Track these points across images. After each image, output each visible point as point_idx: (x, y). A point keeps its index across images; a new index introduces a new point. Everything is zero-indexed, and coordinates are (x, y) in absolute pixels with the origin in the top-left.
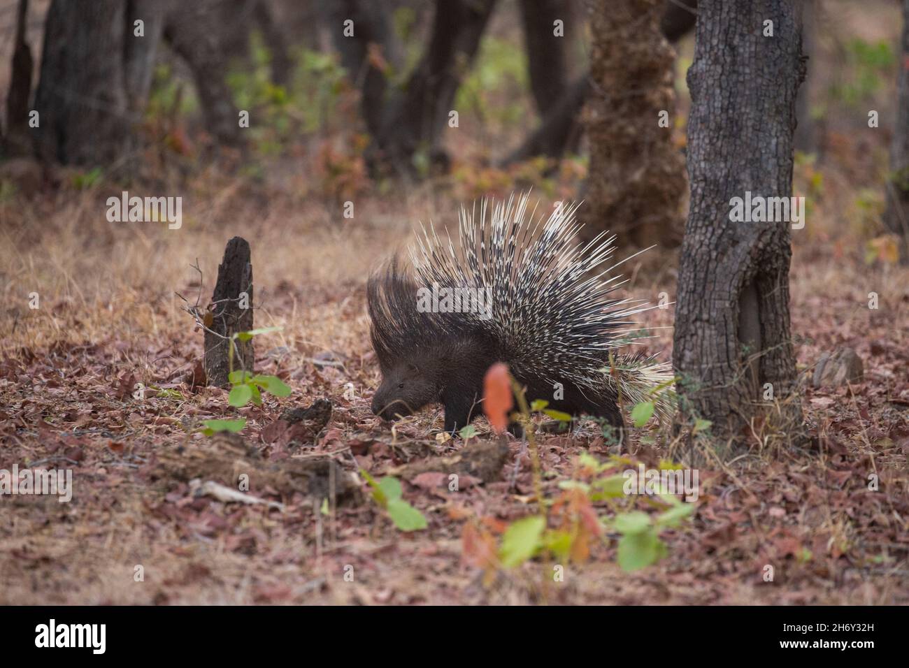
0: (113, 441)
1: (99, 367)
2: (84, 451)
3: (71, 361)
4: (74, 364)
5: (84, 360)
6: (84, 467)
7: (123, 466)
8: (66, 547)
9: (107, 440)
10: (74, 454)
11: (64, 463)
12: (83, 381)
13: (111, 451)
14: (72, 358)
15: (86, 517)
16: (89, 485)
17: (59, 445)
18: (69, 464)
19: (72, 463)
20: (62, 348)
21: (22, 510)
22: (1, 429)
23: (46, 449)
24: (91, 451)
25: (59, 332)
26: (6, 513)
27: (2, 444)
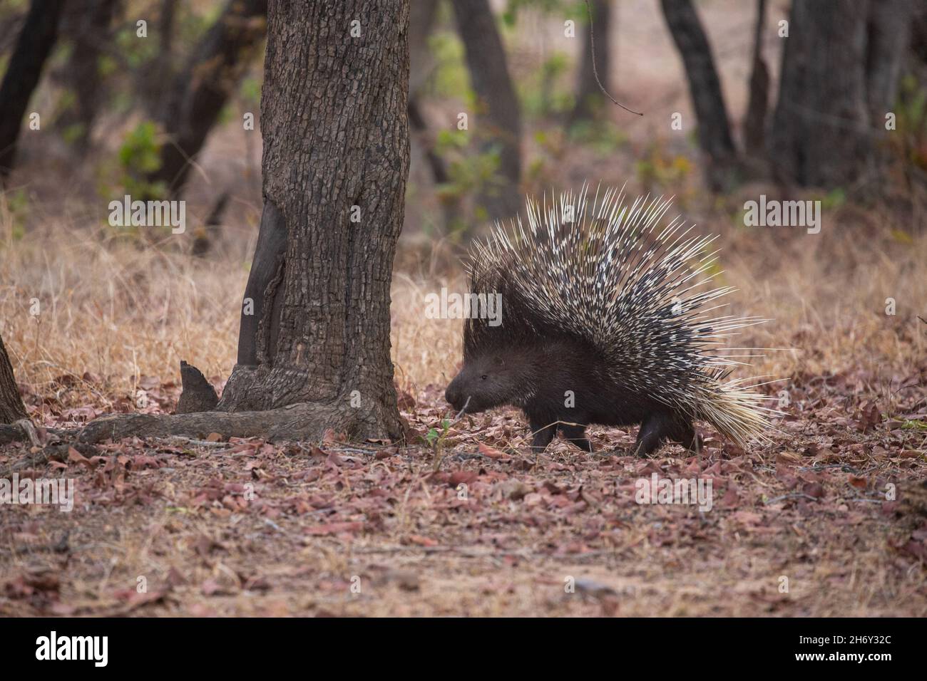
0: (854, 476)
1: (840, 398)
2: (825, 487)
3: (810, 393)
4: (813, 396)
5: (824, 391)
6: (824, 504)
7: (865, 502)
8: (807, 588)
9: (849, 475)
10: (813, 490)
11: (802, 500)
12: (823, 413)
13: (852, 487)
14: (811, 390)
15: (827, 557)
16: (830, 523)
17: (797, 481)
18: (809, 501)
19: (811, 500)
20: (801, 380)
21: (759, 550)
22: (737, 465)
23: (784, 485)
24: (832, 486)
25: (797, 363)
26: (743, 553)
27: (737, 481)
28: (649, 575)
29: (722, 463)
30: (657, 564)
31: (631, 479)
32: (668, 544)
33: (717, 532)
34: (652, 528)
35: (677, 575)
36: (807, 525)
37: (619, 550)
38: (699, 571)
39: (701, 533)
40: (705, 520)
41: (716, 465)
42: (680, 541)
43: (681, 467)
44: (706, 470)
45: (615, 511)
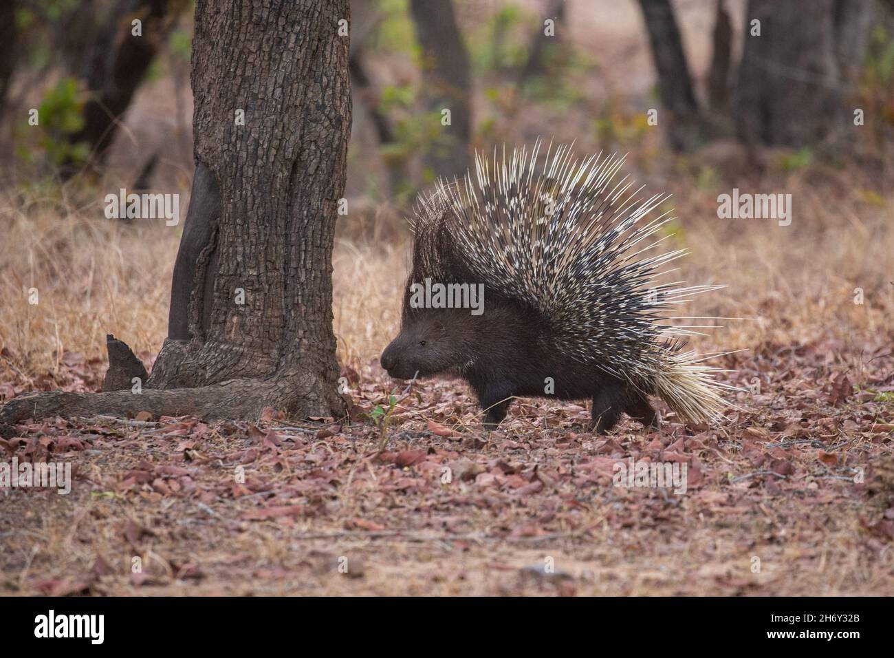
0: (824, 452)
1: (809, 370)
2: (793, 464)
3: (778, 364)
4: (781, 367)
5: (792, 362)
6: (793, 482)
7: (836, 479)
8: (775, 571)
9: (819, 451)
10: (781, 467)
11: (770, 478)
12: (791, 385)
13: (823, 463)
14: (779, 361)
15: (796, 538)
16: (798, 502)
17: (764, 457)
18: (777, 478)
19: (779, 478)
20: (769, 350)
21: (724, 531)
22: (701, 442)
23: (751, 462)
24: (801, 463)
25: (764, 333)
26: (707, 535)
27: (702, 458)
28: (609, 558)
29: (685, 439)
30: (617, 547)
31: (589, 457)
32: (628, 526)
33: (680, 513)
34: (612, 509)
35: (638, 559)
36: (775, 504)
37: (577, 533)
38: (661, 555)
39: (664, 514)
40: (668, 500)
41: (679, 441)
42: (641, 523)
43: (642, 444)
44: (669, 447)
45: (572, 491)
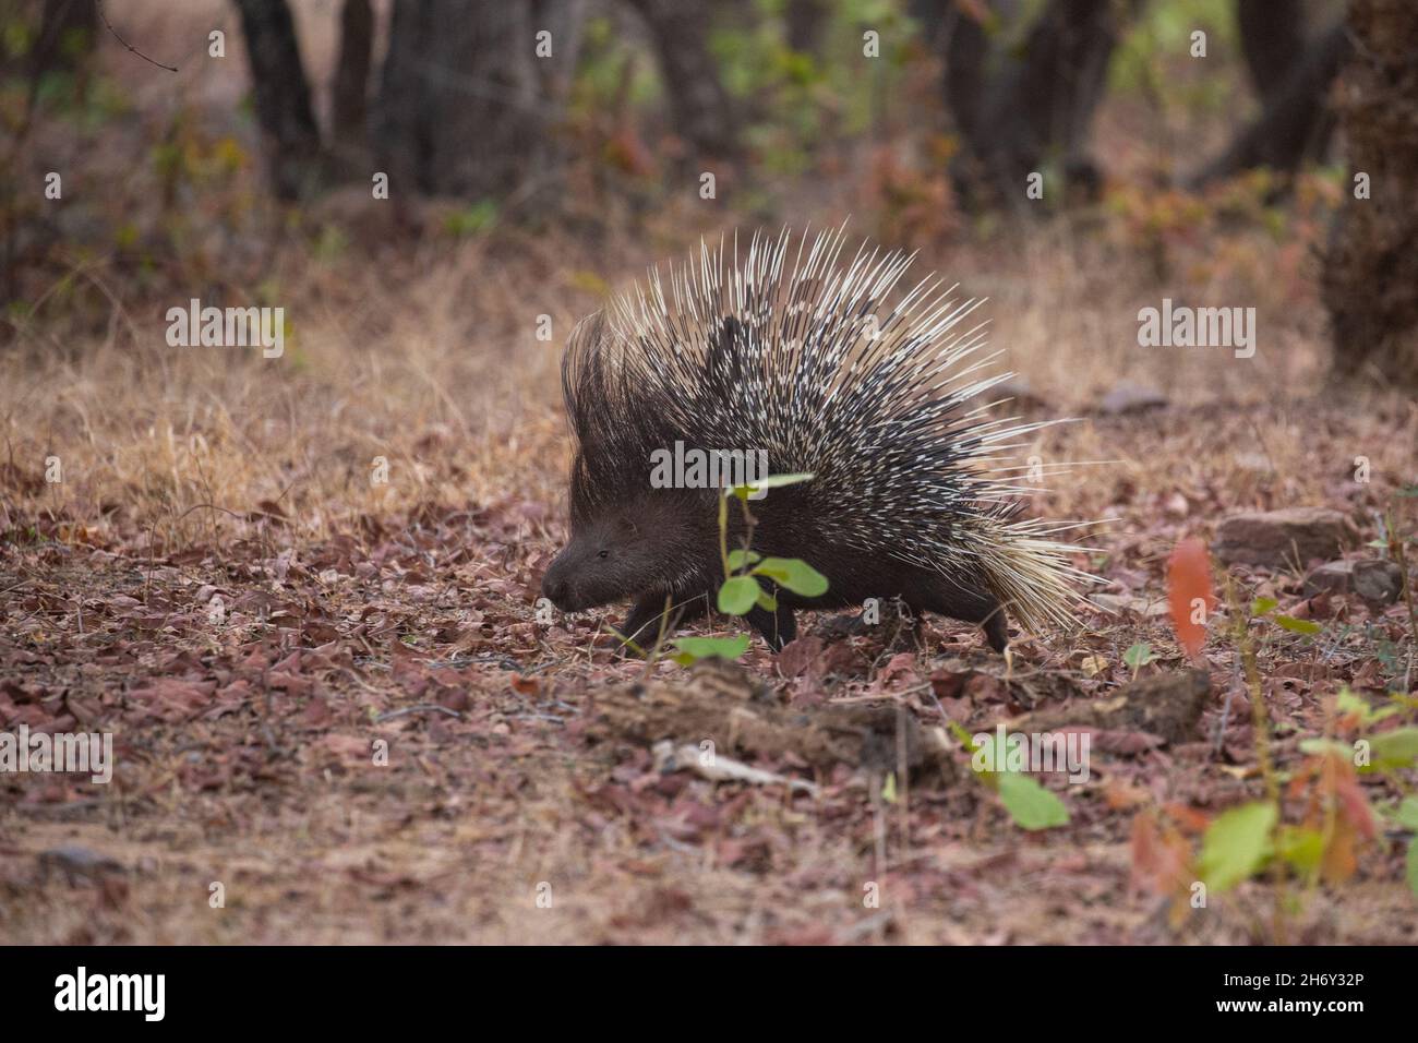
0: (520, 676)
1: (495, 547)
2: (471, 695)
3: (446, 537)
4: (451, 543)
5: (468, 535)
6: (471, 723)
7: (537, 719)
8: (442, 861)
9: (510, 675)
10: (453, 699)
11: (435, 716)
12: (466, 571)
13: (517, 694)
14: (448, 533)
15: (476, 809)
16: (479, 753)
17: (427, 684)
18: (445, 716)
19: (449, 716)
20: (430, 515)
21: (364, 798)
22: (327, 657)
23: (405, 691)
24: (483, 693)
25: (425, 487)
26: (337, 803)
27: (328, 683)
28: (181, 838)
29: (303, 653)
30: (193, 820)
31: (150, 679)
32: (212, 788)
33: (295, 769)
34: (187, 761)
35: (227, 839)
36: (443, 756)
37: (130, 798)
38: (265, 833)
39: (269, 770)
40: (275, 748)
41: (294, 655)
42: (232, 783)
43: (235, 660)
44: (277, 665)
45: (122, 731)
